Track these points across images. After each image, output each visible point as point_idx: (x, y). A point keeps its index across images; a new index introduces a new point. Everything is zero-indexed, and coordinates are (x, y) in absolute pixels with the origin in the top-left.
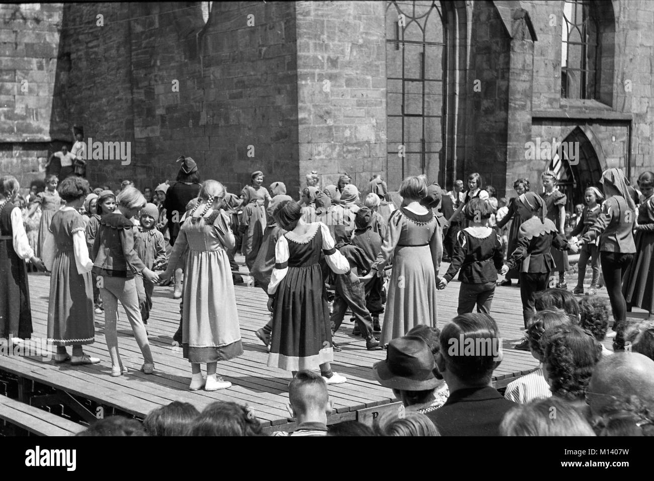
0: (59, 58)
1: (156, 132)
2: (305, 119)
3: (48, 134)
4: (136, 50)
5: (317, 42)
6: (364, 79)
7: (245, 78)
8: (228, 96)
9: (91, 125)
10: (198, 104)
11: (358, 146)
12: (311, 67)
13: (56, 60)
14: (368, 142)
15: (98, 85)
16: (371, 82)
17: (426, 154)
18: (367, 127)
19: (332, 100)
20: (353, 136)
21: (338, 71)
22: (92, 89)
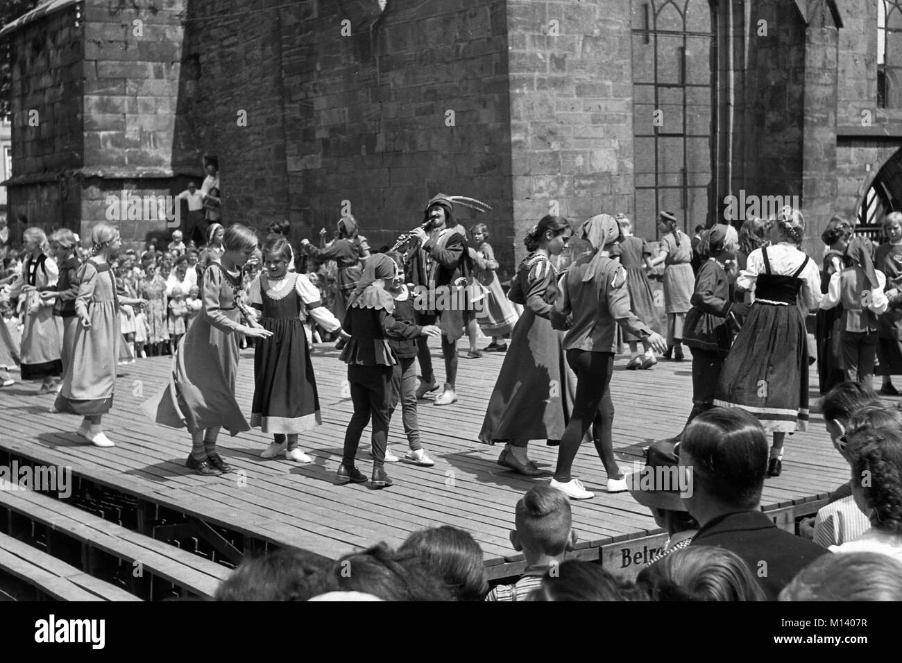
0: (184, 61)
1: (317, 161)
2: (519, 142)
3: (170, 168)
4: (287, 49)
5: (536, 34)
6: (602, 85)
7: (437, 86)
8: (414, 111)
9: (229, 154)
10: (373, 123)
11: (594, 179)
12: (529, 70)
13: (179, 64)
14: (608, 174)
15: (237, 98)
16: (611, 90)
17: (689, 190)
18: (608, 153)
19: (558, 115)
20: (588, 165)
21: (565, 74)
22: (229, 104)
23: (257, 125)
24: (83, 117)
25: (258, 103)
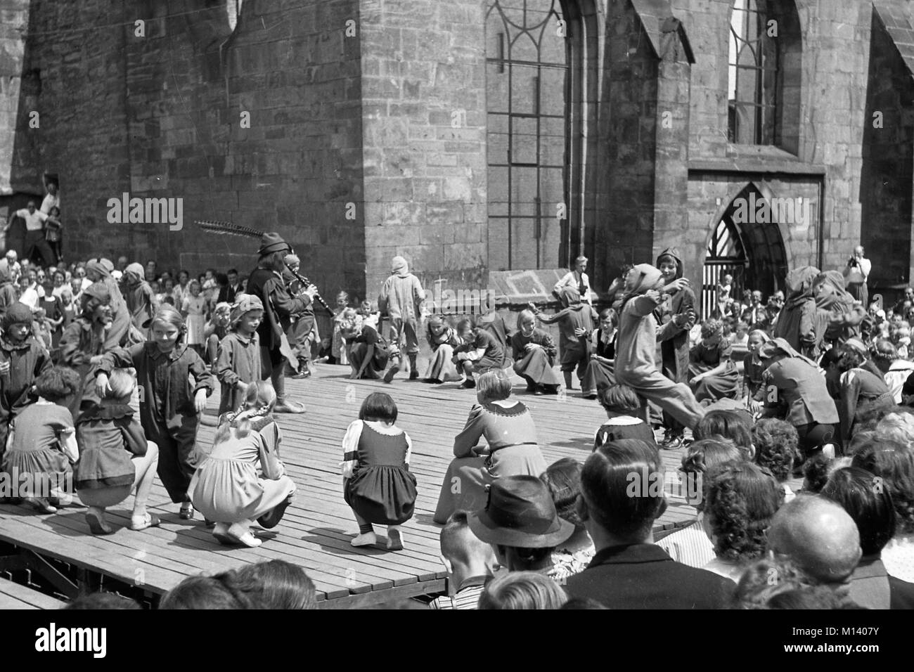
0: (24, 76)
1: (162, 183)
2: (369, 168)
3: (8, 184)
4: (133, 67)
5: (390, 60)
7: (289, 109)
8: (264, 134)
9: (70, 172)
10: (221, 145)
11: (447, 207)
12: (381, 96)
13: (19, 79)
14: (461, 202)
15: (80, 116)
16: (465, 117)
17: (542, 219)
18: (461, 181)
19: (411, 142)
20: (441, 193)
21: (419, 101)
22: (71, 121)
23: (100, 143)
25: (102, 121)
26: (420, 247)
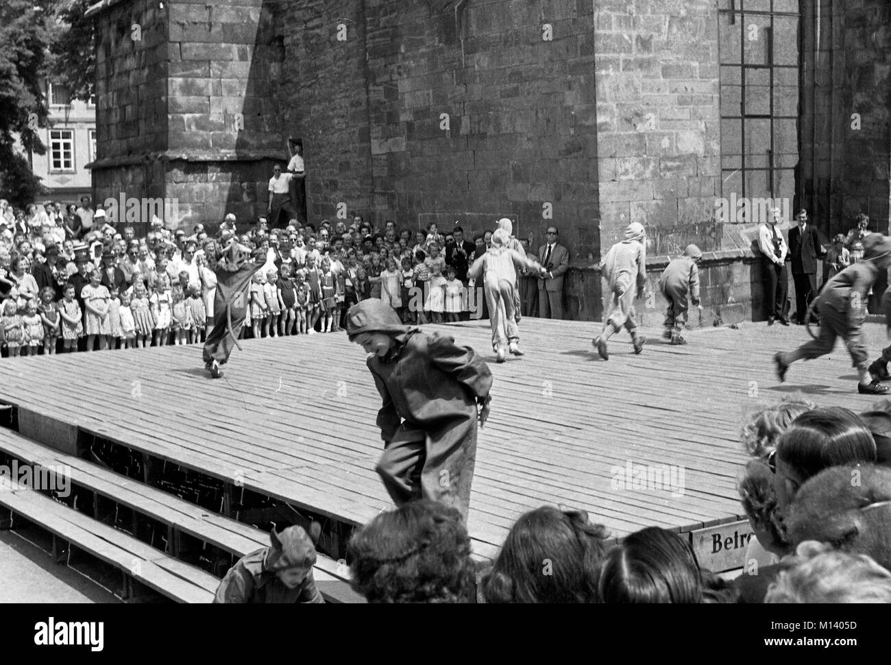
0: (268, 44)
1: (401, 145)
2: (606, 123)
3: (254, 150)
4: (372, 31)
5: (622, 14)
6: (689, 66)
7: (522, 68)
8: (498, 93)
9: (314, 137)
10: (457, 106)
11: (681, 161)
12: (614, 51)
14: (694, 156)
15: (322, 81)
16: (698, 71)
17: (774, 171)
18: (693, 134)
19: (644, 97)
20: (674, 148)
21: (652, 55)
22: (313, 86)
23: (341, 108)
24: (167, 99)
25: (343, 85)
26: (654, 202)
